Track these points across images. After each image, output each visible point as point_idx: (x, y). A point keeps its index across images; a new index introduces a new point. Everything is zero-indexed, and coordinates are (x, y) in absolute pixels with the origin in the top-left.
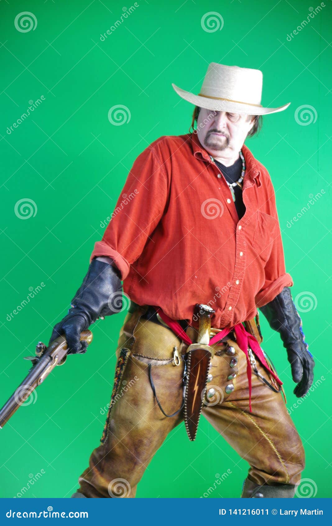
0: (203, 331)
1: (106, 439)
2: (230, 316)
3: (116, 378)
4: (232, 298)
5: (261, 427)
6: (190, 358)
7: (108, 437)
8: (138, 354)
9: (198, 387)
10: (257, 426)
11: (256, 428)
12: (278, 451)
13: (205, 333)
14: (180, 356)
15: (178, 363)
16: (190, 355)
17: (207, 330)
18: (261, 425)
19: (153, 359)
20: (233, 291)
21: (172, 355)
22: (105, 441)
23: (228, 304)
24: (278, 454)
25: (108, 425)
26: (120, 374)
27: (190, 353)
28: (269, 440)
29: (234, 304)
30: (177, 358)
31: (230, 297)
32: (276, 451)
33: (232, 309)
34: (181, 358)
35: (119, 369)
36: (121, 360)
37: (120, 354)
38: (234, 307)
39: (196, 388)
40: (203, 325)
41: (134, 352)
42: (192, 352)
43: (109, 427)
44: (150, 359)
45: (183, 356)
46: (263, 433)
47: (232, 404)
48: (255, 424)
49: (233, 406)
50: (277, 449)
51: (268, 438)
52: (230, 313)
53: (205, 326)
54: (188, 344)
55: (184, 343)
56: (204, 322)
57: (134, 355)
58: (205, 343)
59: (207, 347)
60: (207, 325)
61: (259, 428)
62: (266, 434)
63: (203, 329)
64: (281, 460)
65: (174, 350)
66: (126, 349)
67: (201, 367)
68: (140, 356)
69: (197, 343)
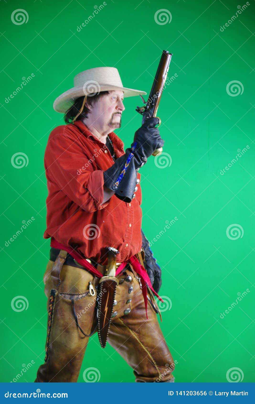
0: (111, 267)
1: (48, 359)
2: (127, 252)
3: (50, 313)
4: (127, 237)
5: (142, 342)
6: (102, 287)
7: (49, 357)
8: (64, 293)
9: (107, 308)
10: (139, 342)
11: (138, 343)
12: (154, 359)
13: (112, 268)
14: (94, 288)
15: (93, 293)
16: (102, 285)
17: (114, 266)
18: (142, 341)
19: (75, 295)
20: (128, 232)
21: (88, 288)
22: (47, 361)
23: (125, 242)
24: (154, 362)
25: (49, 349)
26: (52, 310)
27: (102, 283)
28: (147, 351)
29: (129, 242)
30: (92, 290)
31: (126, 237)
32: (152, 359)
33: (128, 246)
34: (95, 289)
35: (51, 306)
36: (52, 298)
37: (51, 294)
38: (130, 244)
39: (106, 309)
40: (111, 262)
41: (60, 291)
42: (103, 283)
43: (50, 351)
44: (73, 295)
45: (97, 287)
46: (143, 346)
47: (123, 323)
48: (138, 340)
49: (123, 324)
50: (153, 358)
51: (147, 350)
52: (127, 249)
53: (112, 264)
54: (100, 278)
55: (97, 277)
56: (112, 260)
57: (60, 294)
58: (113, 276)
59: (114, 278)
60: (114, 262)
61: (140, 343)
62: (146, 347)
63: (111, 265)
64: (156, 366)
65: (89, 284)
66: (55, 290)
67: (109, 293)
68: (65, 294)
69: (106, 276)
